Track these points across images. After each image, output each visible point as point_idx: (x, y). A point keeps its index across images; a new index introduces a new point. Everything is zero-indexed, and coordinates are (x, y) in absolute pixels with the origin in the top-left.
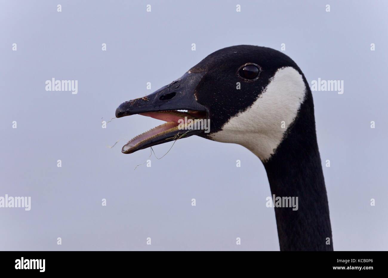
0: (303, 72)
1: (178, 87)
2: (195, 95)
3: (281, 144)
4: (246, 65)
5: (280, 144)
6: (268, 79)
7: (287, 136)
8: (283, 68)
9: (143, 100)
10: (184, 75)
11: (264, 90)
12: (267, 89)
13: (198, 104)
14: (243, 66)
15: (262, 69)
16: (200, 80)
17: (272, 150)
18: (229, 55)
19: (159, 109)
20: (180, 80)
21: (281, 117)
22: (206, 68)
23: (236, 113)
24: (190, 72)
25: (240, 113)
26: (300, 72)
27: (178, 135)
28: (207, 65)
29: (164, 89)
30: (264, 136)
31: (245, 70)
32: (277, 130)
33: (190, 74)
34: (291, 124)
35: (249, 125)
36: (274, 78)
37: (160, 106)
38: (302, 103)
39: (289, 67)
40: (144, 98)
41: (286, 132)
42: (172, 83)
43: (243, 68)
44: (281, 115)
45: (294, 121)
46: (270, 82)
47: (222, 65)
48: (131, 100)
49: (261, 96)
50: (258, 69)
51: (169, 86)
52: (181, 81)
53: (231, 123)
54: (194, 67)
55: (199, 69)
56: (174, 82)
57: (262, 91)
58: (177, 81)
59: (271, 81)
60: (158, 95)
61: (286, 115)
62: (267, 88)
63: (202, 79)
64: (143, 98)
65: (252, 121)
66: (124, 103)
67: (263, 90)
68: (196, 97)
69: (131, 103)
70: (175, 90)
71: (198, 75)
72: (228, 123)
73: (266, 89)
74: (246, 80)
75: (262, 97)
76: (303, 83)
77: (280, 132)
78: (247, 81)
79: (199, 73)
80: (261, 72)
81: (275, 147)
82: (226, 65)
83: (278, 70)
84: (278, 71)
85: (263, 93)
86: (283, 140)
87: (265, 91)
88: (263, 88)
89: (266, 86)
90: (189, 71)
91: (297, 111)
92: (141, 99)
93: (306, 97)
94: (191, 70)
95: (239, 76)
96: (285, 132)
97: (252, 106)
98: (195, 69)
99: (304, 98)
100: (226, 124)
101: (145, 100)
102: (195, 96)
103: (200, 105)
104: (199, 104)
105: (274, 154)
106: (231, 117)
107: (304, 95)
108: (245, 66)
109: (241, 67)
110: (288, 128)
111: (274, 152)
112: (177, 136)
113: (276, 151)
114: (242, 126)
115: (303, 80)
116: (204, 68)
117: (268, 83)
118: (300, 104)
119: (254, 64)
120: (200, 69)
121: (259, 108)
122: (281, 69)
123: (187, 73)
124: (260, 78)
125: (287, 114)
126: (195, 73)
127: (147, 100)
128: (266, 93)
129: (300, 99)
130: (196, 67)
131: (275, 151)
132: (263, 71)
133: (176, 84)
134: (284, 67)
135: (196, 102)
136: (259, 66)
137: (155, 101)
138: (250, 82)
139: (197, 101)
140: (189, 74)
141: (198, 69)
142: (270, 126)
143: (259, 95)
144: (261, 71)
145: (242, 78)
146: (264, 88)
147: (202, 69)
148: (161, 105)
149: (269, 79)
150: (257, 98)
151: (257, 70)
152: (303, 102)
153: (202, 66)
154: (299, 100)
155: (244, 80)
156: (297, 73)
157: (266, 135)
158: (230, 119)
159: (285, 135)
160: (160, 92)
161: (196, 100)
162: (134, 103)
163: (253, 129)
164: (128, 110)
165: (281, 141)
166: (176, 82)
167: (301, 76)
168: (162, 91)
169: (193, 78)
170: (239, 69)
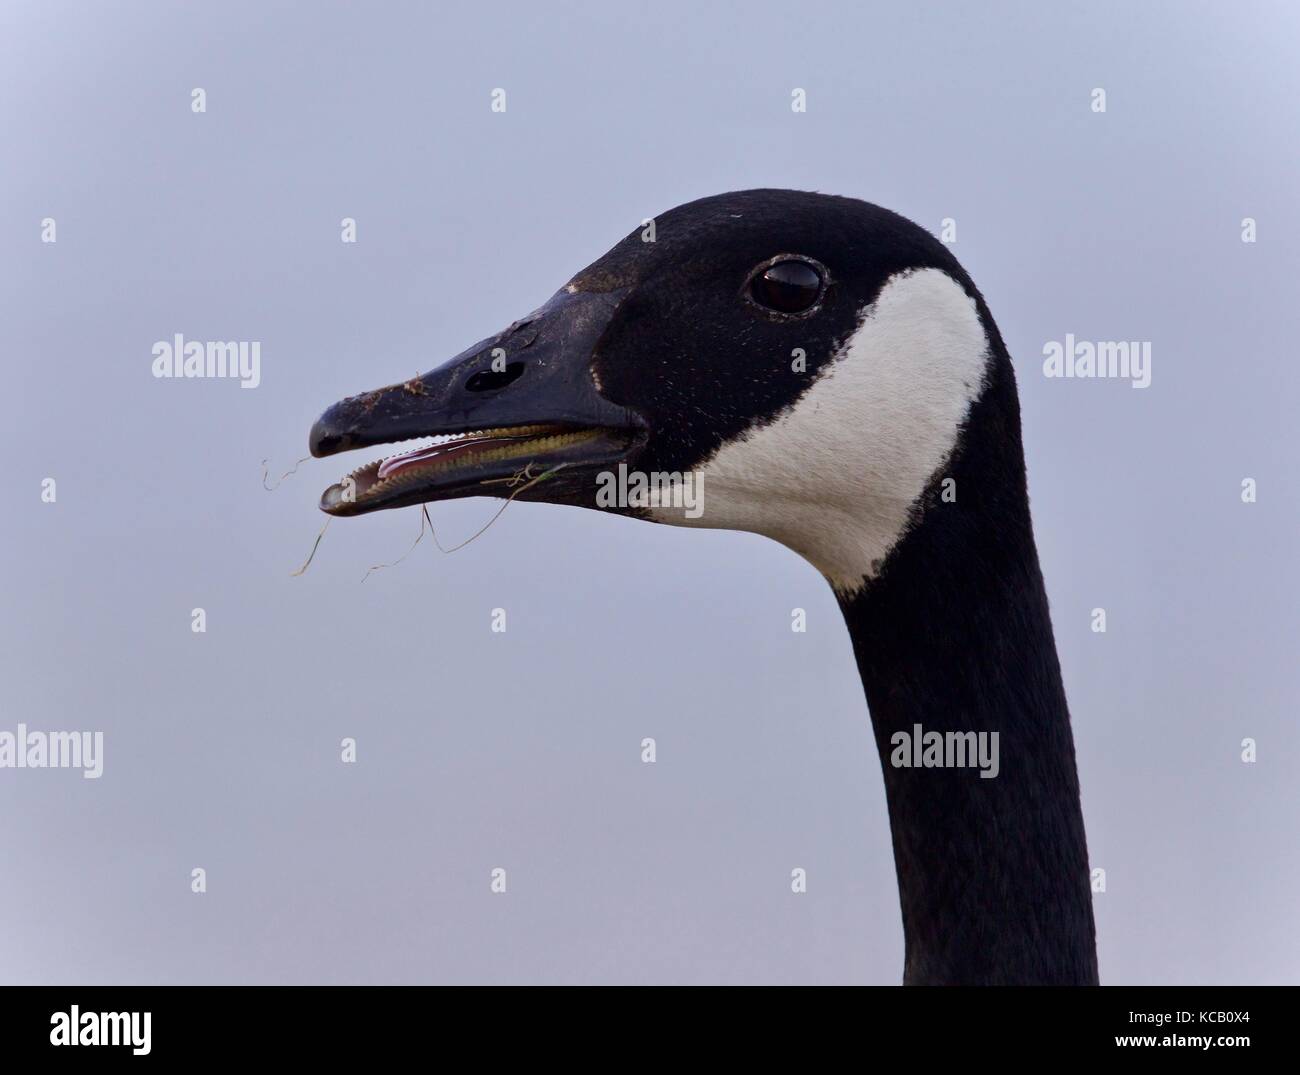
0: (980, 287)
1: (533, 343)
2: (592, 370)
3: (900, 545)
4: (774, 260)
5: (897, 544)
6: (855, 313)
7: (924, 518)
8: (907, 271)
9: (408, 392)
10: (554, 300)
11: (841, 351)
12: (849, 348)
13: (604, 402)
14: (763, 265)
15: (832, 276)
16: (611, 316)
17: (869, 563)
18: (715, 226)
19: (463, 425)
20: (538, 317)
21: (898, 447)
22: (629, 275)
23: (740, 429)
24: (572, 289)
25: (755, 427)
26: (970, 290)
27: (526, 472)
28: (636, 263)
29: (483, 352)
30: (839, 513)
31: (770, 281)
32: (887, 495)
33: (575, 294)
34: (936, 474)
35: (785, 474)
36: (874, 307)
37: (467, 413)
38: (976, 399)
39: (927, 269)
40: (412, 383)
41: (919, 501)
42: (508, 330)
43: (764, 272)
44: (898, 440)
45: (947, 464)
46: (862, 321)
47: (689, 263)
48: (366, 391)
49: (828, 371)
50: (820, 275)
51: (499, 340)
52: (541, 321)
53: (718, 465)
54: (588, 270)
55: (606, 275)
56: (517, 326)
57: (831, 353)
58: (527, 321)
59: (867, 319)
60: (460, 372)
61: (915, 442)
62: (851, 344)
63: (617, 314)
64: (407, 387)
65: (796, 458)
66: (338, 404)
67: (835, 352)
68: (597, 380)
69: (366, 403)
70: (523, 355)
71: (603, 299)
72: (711, 463)
73: (846, 346)
74: (775, 316)
75: (831, 377)
76: (979, 329)
77: (897, 501)
78: (780, 317)
79: (605, 291)
80: (830, 288)
81: (881, 554)
82: (702, 261)
83: (891, 278)
84: (890, 282)
85: (835, 362)
86: (907, 530)
87: (845, 354)
88: (836, 343)
89: (848, 336)
90: (569, 285)
91: (955, 427)
92: (399, 389)
93: (988, 378)
94: (578, 279)
95: (751, 298)
96: (915, 502)
97: (796, 407)
98: (592, 278)
99: (982, 381)
100: (702, 467)
101: (414, 391)
102: (594, 375)
103: (613, 405)
104: (609, 402)
105: (876, 580)
106: (724, 443)
107: (983, 370)
108: (772, 264)
109: (756, 268)
110: (925, 488)
111: (875, 571)
112: (523, 476)
113: (883, 569)
114: (757, 477)
115: (980, 320)
116: (625, 275)
117: (856, 327)
118: (967, 405)
119: (806, 258)
120: (610, 277)
121: (822, 412)
122: (899, 275)
123: (564, 291)
124: (824, 309)
125: (921, 438)
126: (593, 291)
127: (420, 392)
128: (846, 362)
129: (967, 385)
130: (593, 270)
131: (879, 568)
132: (835, 282)
133: (523, 332)
134: (913, 269)
135: (597, 396)
136: (821, 267)
137: (450, 395)
138: (788, 322)
139: (601, 393)
140: (571, 296)
141: (604, 278)
142: (857, 480)
143: (820, 369)
144: (829, 283)
145: (761, 308)
146: (842, 344)
147: (617, 277)
148: (473, 409)
149: (858, 311)
150: (814, 377)
151: (817, 279)
152: (979, 396)
153: (616, 267)
154: (964, 388)
155: (768, 316)
156: (956, 290)
157: (844, 511)
158: (717, 449)
159: (914, 512)
160: (467, 361)
161: (598, 387)
162: (376, 403)
163: (797, 487)
164: (353, 428)
165: (900, 535)
166: (524, 326)
167: (972, 302)
168: (474, 358)
169: (584, 310)
170: (750, 276)
